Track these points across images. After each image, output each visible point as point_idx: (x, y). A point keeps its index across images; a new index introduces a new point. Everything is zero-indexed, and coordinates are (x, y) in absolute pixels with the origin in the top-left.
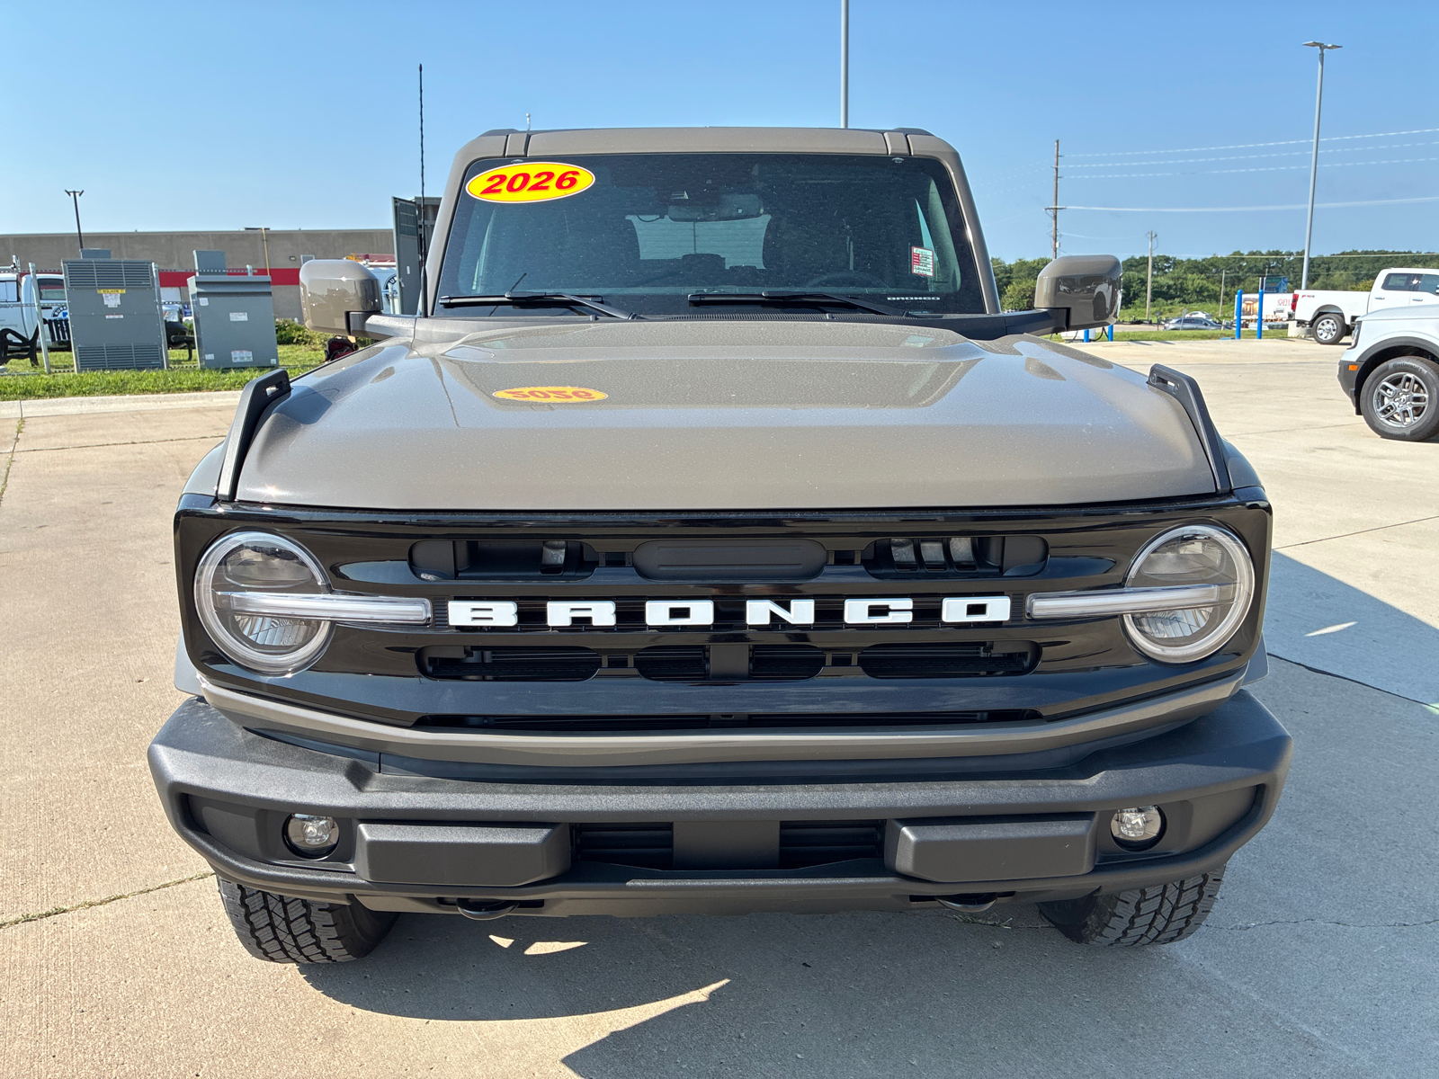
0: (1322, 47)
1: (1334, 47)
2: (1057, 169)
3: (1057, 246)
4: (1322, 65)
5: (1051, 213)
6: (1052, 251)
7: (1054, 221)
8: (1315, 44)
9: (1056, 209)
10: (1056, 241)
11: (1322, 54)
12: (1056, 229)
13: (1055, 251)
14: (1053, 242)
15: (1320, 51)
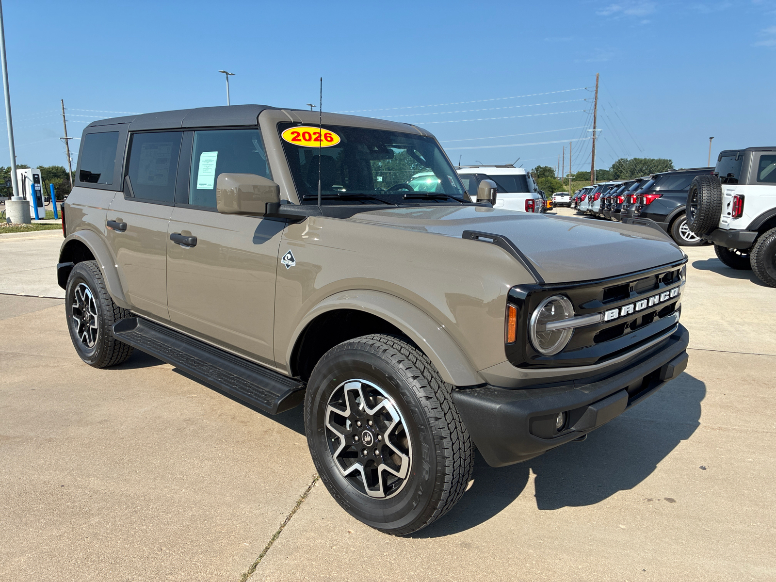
0: (227, 74)
1: (232, 74)
2: (64, 116)
3: (71, 160)
4: (228, 82)
5: (64, 140)
6: (68, 163)
7: (66, 146)
8: (224, 72)
9: (67, 139)
10: (69, 157)
11: (227, 77)
12: (69, 150)
13: (70, 162)
14: (68, 157)
15: (226, 76)
